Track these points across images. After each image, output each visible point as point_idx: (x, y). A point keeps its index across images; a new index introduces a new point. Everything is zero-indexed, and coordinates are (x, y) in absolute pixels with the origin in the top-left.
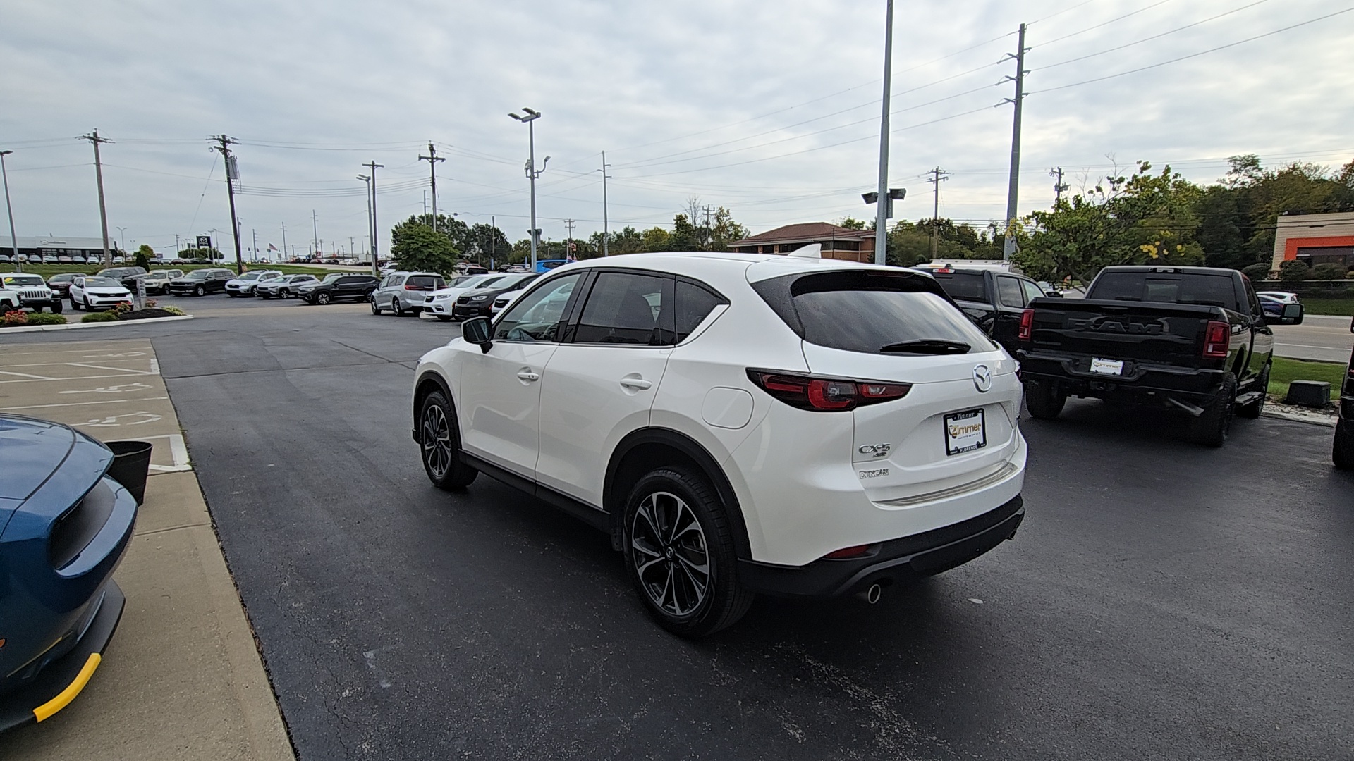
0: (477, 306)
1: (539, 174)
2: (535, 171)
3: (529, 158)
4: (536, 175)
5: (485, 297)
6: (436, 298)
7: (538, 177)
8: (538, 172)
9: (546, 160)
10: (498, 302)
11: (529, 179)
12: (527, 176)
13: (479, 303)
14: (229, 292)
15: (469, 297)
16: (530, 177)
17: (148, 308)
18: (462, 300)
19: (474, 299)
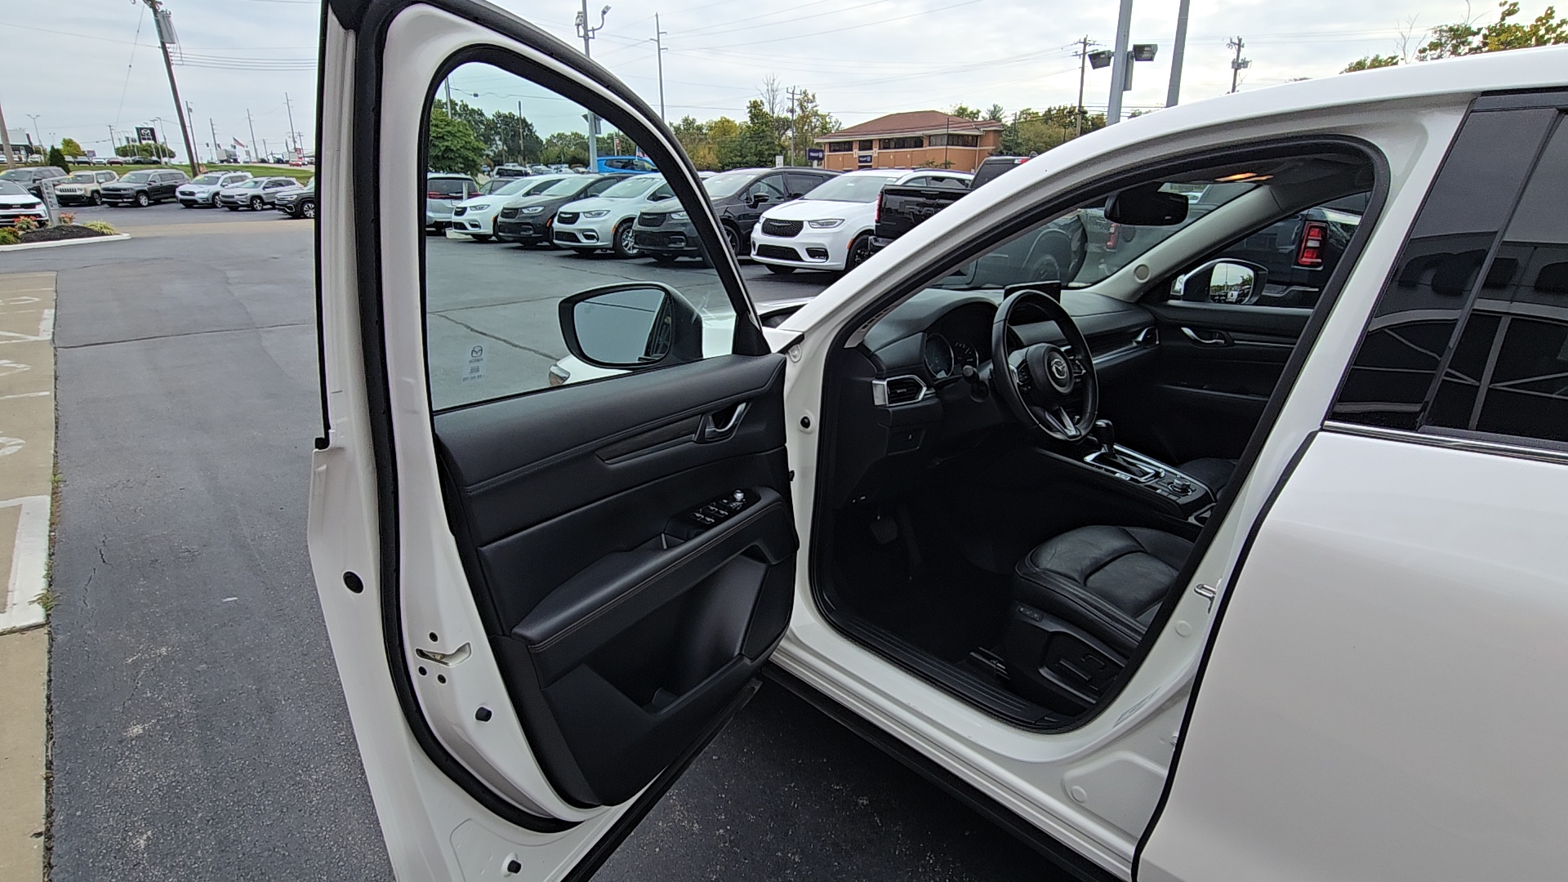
0: (530, 221)
1: (595, 32)
2: (589, 28)
3: (581, 10)
4: (590, 34)
5: (540, 209)
6: (468, 209)
7: (593, 38)
8: (593, 30)
9: (604, 12)
10: (563, 215)
11: (583, 39)
12: (579, 36)
13: (532, 217)
14: (182, 201)
15: (517, 209)
16: (584, 37)
17: (63, 224)
18: (509, 212)
19: (525, 211)
